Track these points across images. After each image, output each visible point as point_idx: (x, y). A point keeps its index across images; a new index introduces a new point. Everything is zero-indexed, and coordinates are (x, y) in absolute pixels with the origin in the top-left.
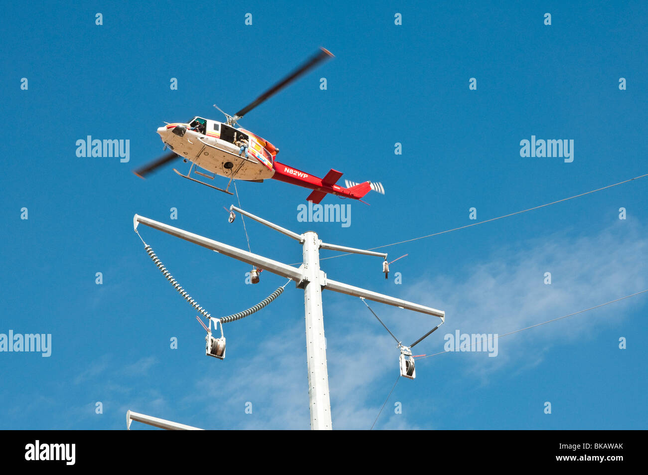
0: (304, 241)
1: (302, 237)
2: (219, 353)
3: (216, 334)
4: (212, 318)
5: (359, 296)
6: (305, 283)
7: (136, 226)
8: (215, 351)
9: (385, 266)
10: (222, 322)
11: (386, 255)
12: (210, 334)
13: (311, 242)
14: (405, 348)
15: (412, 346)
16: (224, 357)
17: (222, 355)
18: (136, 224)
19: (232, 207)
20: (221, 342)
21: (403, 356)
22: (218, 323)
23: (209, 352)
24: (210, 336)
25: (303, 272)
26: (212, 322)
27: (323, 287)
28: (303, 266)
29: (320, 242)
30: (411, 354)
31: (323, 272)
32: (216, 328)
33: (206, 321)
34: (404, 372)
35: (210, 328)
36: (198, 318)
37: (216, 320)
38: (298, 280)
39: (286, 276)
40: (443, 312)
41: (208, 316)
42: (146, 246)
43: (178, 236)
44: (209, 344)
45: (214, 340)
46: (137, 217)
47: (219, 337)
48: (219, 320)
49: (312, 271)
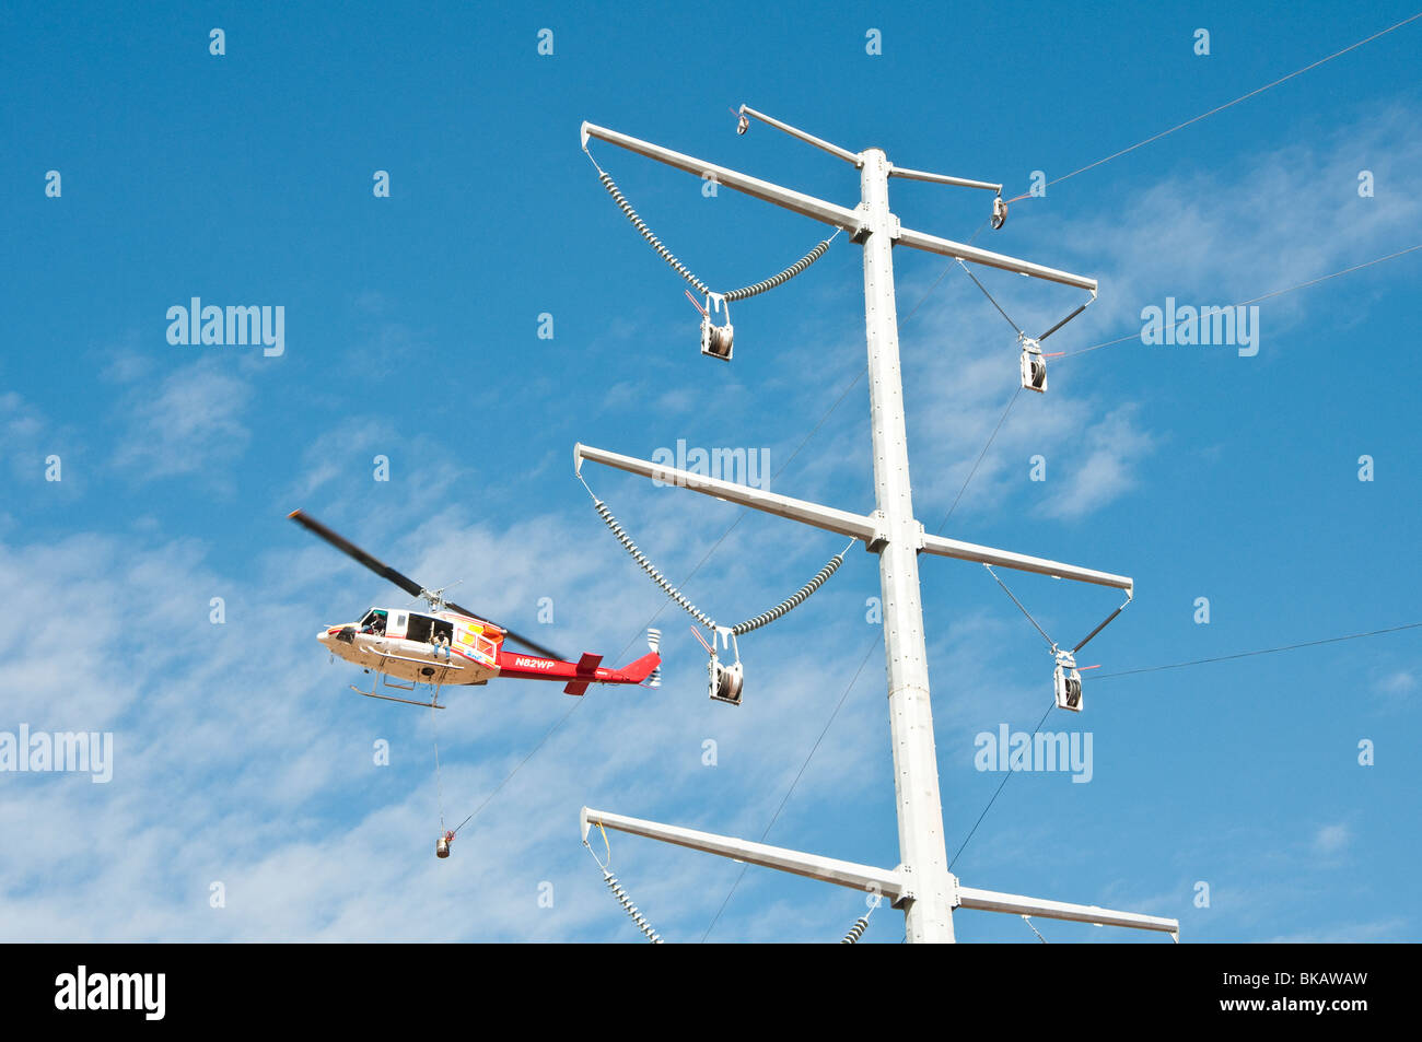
0: (863, 164)
1: (859, 158)
2: (723, 351)
3: (718, 320)
4: (710, 294)
5: (954, 255)
6: (865, 235)
7: (584, 143)
8: (715, 346)
10: (727, 299)
11: (1000, 186)
12: (708, 319)
13: (875, 166)
14: (1030, 341)
15: (1042, 338)
16: (730, 357)
17: (727, 354)
18: (585, 138)
19: (744, 108)
20: (727, 333)
21: (1026, 354)
22: (721, 302)
23: (706, 348)
24: (707, 323)
25: (860, 217)
26: (712, 300)
27: (894, 242)
28: (860, 206)
29: (890, 167)
30: (1039, 351)
31: (894, 216)
32: (717, 310)
33: (702, 298)
34: (1029, 381)
35: (707, 309)
36: (688, 294)
37: (717, 297)
38: (852, 230)
39: (833, 223)
40: (1094, 282)
41: (704, 289)
42: (603, 174)
43: (655, 157)
44: (706, 336)
45: (715, 329)
46: (586, 125)
47: (722, 323)
48: (723, 297)
49: (876, 214)
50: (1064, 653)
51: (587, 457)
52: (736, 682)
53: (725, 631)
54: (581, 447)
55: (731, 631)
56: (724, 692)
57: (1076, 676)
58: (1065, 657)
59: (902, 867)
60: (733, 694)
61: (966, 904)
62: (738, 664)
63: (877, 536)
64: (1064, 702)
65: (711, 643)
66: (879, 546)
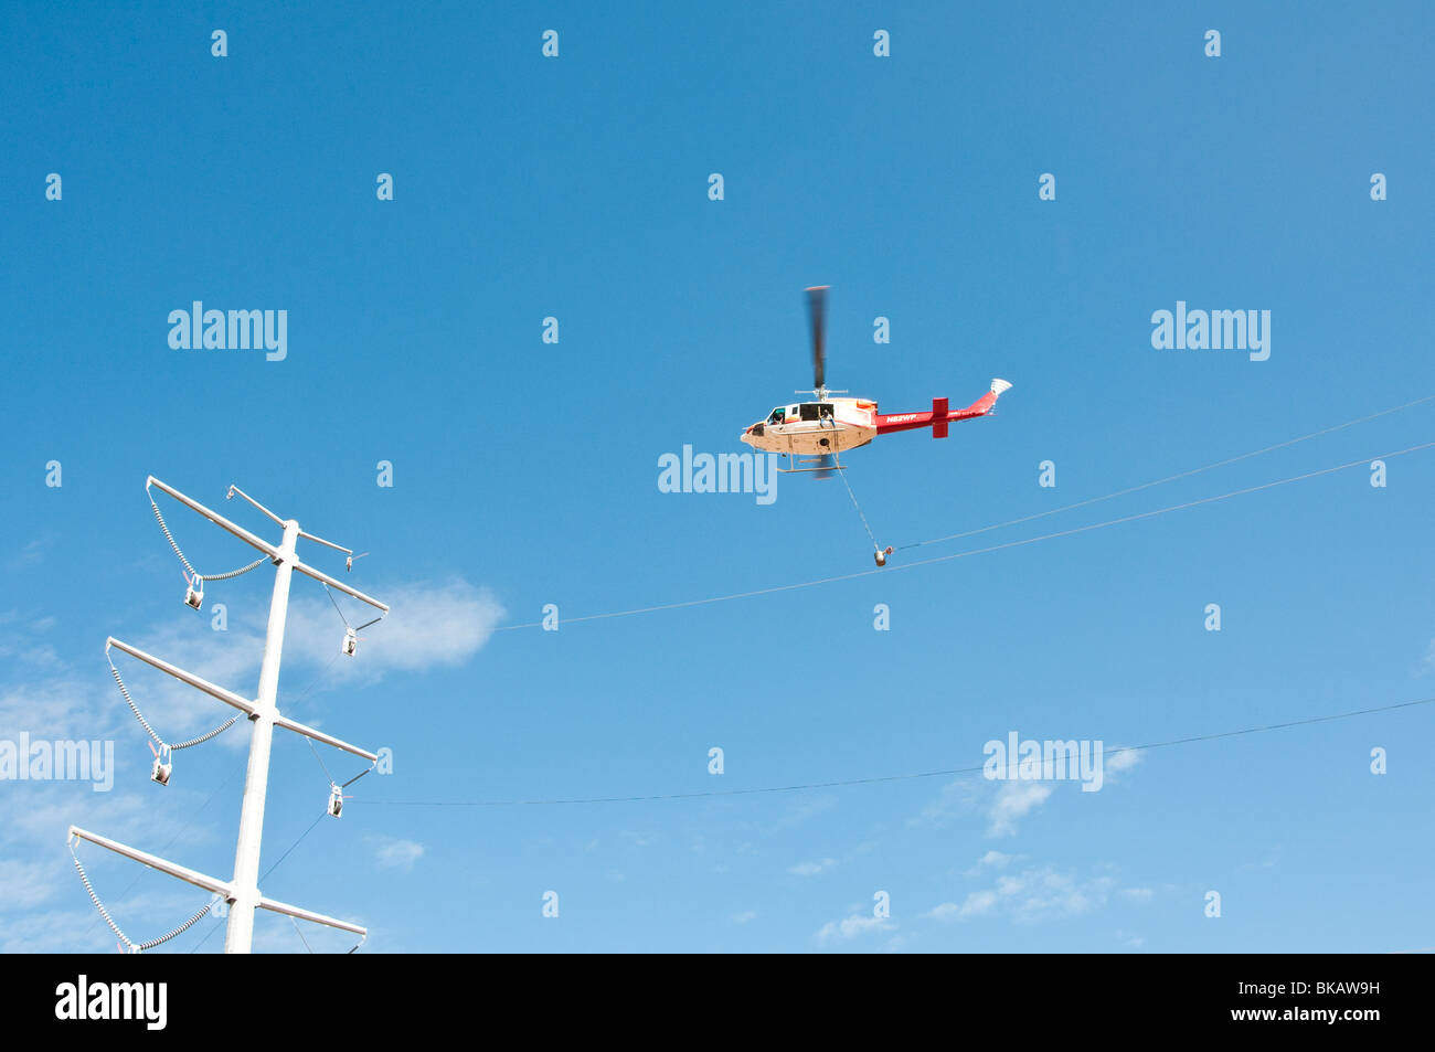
0: (286, 526)
1: (285, 523)
2: (196, 604)
3: (197, 588)
4: (196, 575)
5: (322, 581)
6: (279, 562)
7: (148, 486)
8: (192, 602)
9: (349, 560)
10: (204, 579)
11: (351, 552)
12: (191, 587)
13: (292, 529)
14: (351, 630)
15: (357, 630)
16: (199, 608)
17: (197, 606)
18: (149, 484)
19: (233, 486)
20: (200, 596)
21: (347, 636)
22: (200, 580)
23: (187, 602)
24: (190, 589)
25: (280, 552)
26: (196, 578)
27: (294, 568)
28: (281, 547)
29: (299, 531)
30: (354, 636)
31: (296, 556)
32: (197, 583)
33: (190, 576)
34: (346, 649)
35: (192, 582)
36: (184, 572)
37: (199, 577)
38: (274, 558)
39: (265, 552)
40: (388, 607)
41: (193, 572)
42: (154, 504)
43: (183, 501)
44: (189, 595)
45: (194, 593)
46: (151, 478)
47: (199, 591)
48: (201, 578)
49: (287, 552)
50: (336, 787)
51: (114, 645)
52: (167, 773)
53: (167, 747)
54: (111, 639)
55: (170, 747)
56: (159, 778)
57: (340, 799)
58: (337, 789)
59: (233, 882)
60: (164, 779)
61: (263, 906)
62: (170, 765)
63: (254, 713)
64: (332, 812)
65: (157, 750)
66: (254, 718)
